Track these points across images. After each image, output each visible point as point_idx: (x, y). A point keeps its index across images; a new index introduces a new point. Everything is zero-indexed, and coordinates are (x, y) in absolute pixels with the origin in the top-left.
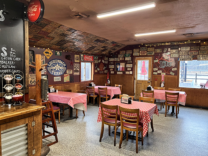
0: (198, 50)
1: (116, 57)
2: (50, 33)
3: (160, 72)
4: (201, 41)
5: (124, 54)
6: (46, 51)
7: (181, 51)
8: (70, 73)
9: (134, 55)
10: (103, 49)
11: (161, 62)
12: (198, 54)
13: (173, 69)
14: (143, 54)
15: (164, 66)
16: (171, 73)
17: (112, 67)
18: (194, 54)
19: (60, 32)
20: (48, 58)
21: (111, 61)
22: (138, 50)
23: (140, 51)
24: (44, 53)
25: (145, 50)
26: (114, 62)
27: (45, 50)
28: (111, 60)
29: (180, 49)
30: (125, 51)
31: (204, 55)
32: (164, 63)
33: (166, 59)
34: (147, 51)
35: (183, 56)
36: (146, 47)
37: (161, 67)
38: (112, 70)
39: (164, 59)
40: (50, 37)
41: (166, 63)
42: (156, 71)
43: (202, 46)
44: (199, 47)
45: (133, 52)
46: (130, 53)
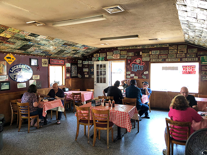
0: (166, 54)
1: (90, 61)
2: (9, 38)
3: (133, 76)
4: (169, 45)
5: (98, 57)
6: (8, 55)
7: (151, 54)
8: (36, 79)
9: (107, 58)
10: (74, 52)
11: (133, 66)
12: (167, 58)
13: (144, 73)
14: (116, 57)
15: (136, 69)
16: (143, 76)
17: (86, 70)
18: (163, 57)
19: (21, 37)
20: (10, 63)
21: (86, 65)
22: (111, 53)
23: (113, 54)
24: (5, 58)
25: (118, 53)
26: (88, 65)
27: (6, 55)
28: (85, 63)
29: (150, 52)
30: (99, 54)
31: (172, 59)
32: (136, 67)
33: (138, 63)
34: (120, 54)
35: (154, 60)
36: (119, 51)
37: (133, 70)
38: (86, 73)
39: (136, 63)
40: (10, 42)
41: (138, 66)
42: (129, 75)
43: (170, 50)
44: (167, 51)
45: (107, 55)
46: (104, 56)
